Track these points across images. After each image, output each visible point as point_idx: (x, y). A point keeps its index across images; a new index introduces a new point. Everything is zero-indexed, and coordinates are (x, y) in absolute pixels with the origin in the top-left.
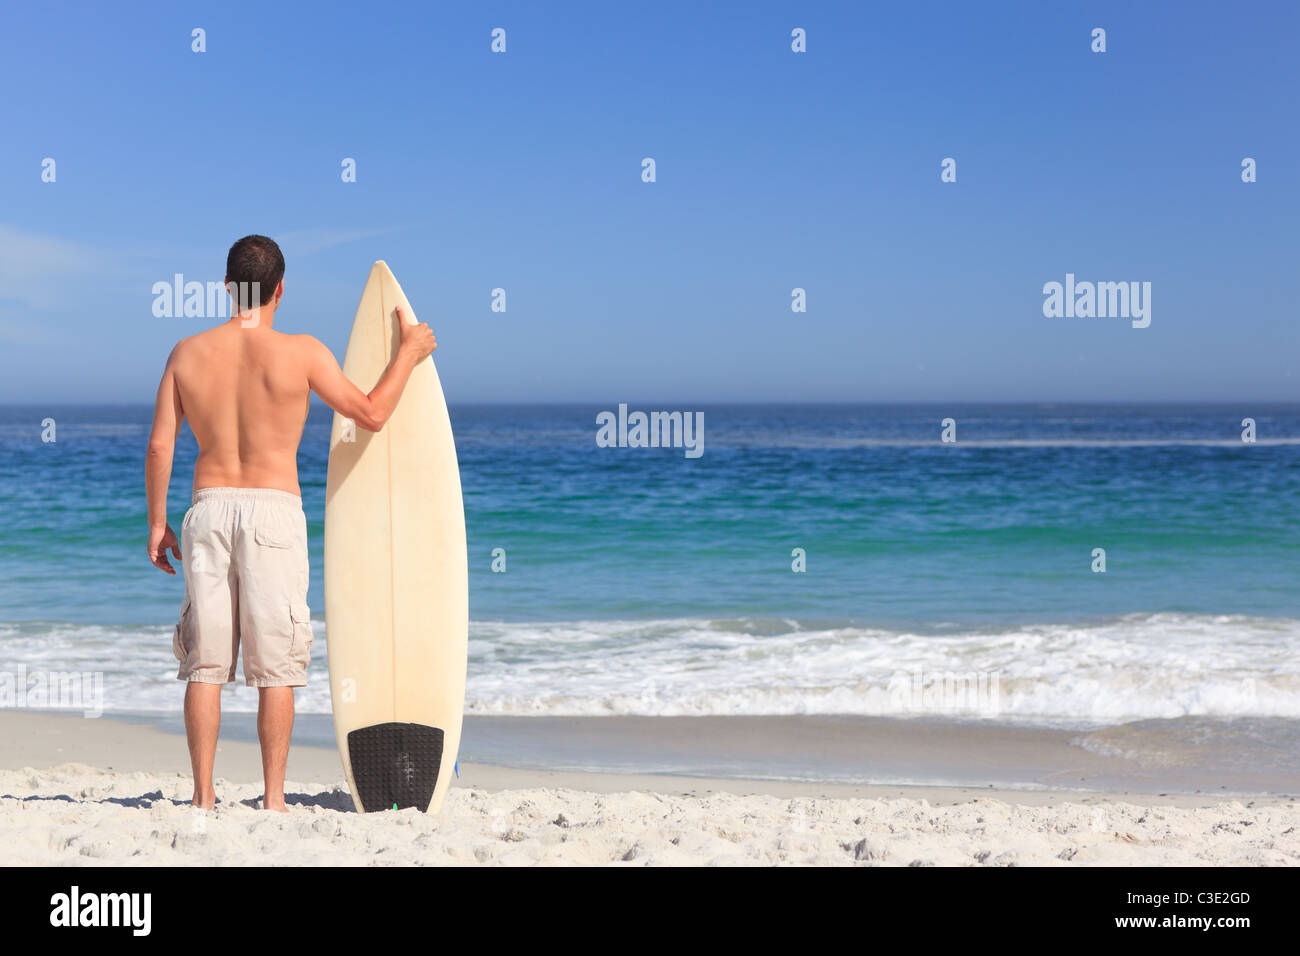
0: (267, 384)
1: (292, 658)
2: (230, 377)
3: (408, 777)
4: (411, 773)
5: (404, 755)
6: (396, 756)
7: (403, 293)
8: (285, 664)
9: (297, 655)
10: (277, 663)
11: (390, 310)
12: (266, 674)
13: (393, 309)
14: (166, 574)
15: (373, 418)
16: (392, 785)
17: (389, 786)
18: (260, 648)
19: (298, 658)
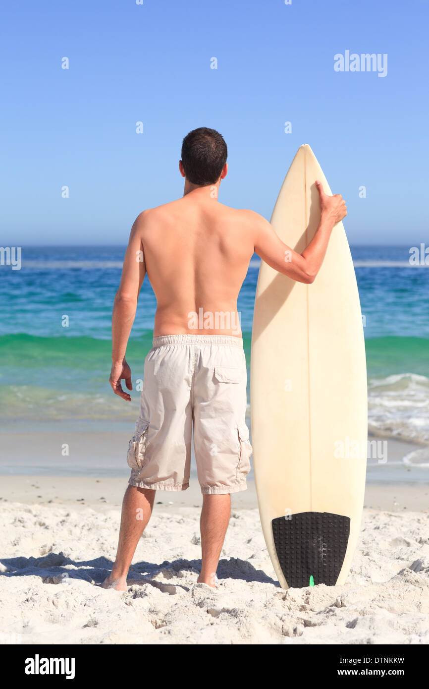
0: (222, 249)
1: (238, 470)
2: (191, 241)
3: (322, 554)
4: (324, 551)
5: (318, 538)
6: (313, 538)
7: (320, 168)
8: (234, 476)
9: (242, 467)
10: (228, 475)
11: (311, 183)
12: (218, 484)
13: (314, 182)
14: (124, 400)
15: (308, 273)
16: (310, 561)
17: (307, 562)
18: (214, 463)
19: (242, 470)
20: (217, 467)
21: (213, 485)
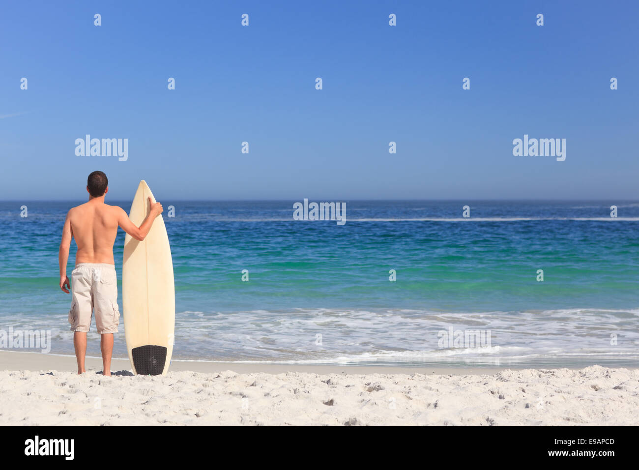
0: (103, 223)
1: (113, 323)
3: (154, 364)
6: (150, 357)
7: (151, 192)
8: (112, 325)
12: (105, 329)
14: (65, 293)
15: (140, 236)
16: (148, 367)
17: (147, 368)
18: (103, 320)
19: (116, 323)
20: (105, 322)
21: (103, 330)
